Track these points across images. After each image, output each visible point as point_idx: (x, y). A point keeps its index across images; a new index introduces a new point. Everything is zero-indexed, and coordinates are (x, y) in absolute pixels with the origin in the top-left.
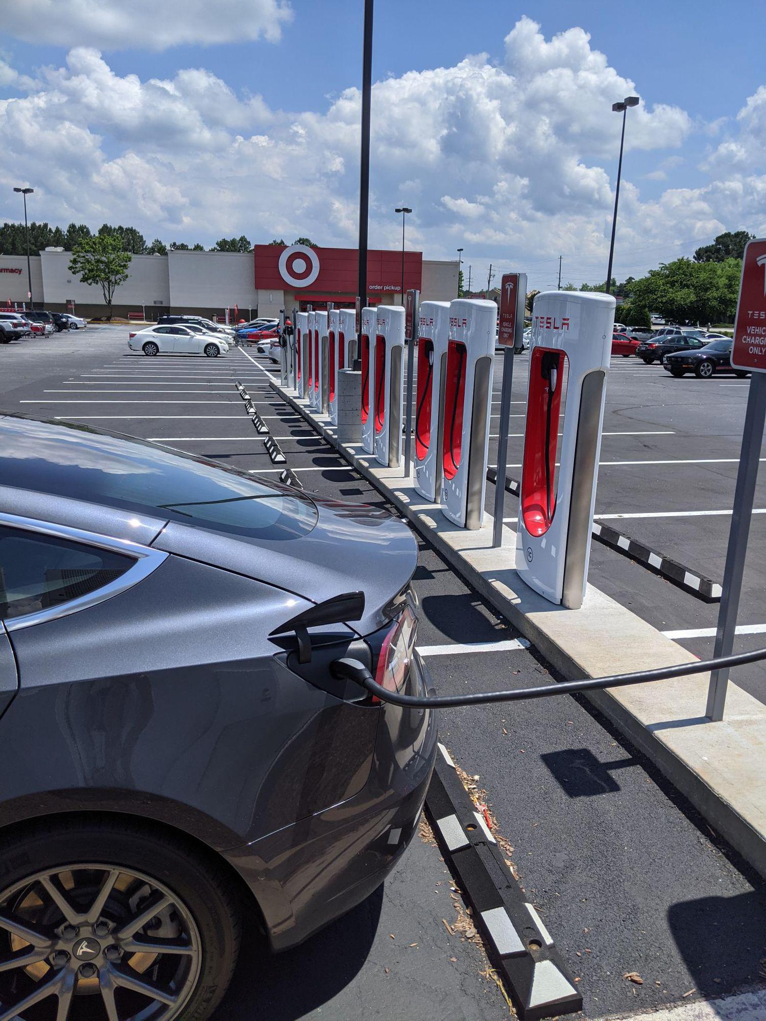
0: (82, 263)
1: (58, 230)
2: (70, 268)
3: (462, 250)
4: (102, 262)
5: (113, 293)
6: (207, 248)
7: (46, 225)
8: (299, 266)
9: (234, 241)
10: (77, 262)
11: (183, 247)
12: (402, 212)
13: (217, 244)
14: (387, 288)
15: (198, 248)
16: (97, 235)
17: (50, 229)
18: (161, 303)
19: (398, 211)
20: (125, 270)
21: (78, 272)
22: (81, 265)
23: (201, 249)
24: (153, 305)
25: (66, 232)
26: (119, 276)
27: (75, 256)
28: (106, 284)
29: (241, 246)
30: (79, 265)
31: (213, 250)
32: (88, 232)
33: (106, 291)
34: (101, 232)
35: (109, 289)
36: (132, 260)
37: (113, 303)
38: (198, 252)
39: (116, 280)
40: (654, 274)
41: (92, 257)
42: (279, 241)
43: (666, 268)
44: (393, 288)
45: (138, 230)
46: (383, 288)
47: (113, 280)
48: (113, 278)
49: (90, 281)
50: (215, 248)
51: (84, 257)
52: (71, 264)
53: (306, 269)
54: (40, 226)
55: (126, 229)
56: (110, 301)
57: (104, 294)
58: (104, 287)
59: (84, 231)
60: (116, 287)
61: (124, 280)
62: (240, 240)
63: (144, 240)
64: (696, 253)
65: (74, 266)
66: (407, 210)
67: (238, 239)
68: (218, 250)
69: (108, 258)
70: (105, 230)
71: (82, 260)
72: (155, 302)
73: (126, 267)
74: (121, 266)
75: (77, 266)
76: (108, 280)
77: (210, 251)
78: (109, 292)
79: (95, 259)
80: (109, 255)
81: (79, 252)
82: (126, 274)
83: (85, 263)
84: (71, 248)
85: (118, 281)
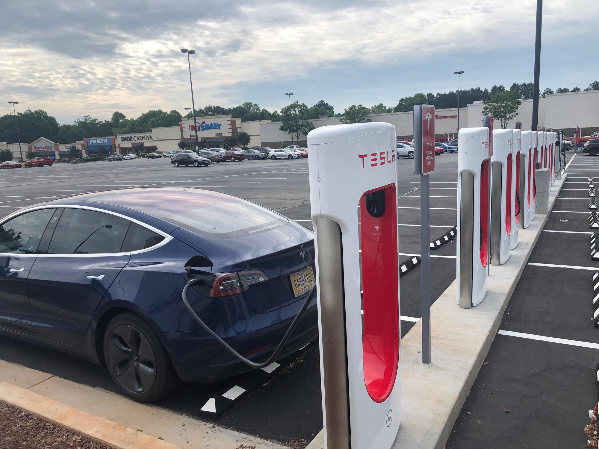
1: (486, 91)
2: (483, 112)
4: (503, 106)
5: (507, 124)
7: (479, 88)
10: (487, 108)
11: (566, 90)
15: (576, 90)
16: (509, 90)
17: (481, 90)
20: (516, 110)
21: (487, 114)
22: (489, 110)
23: (578, 90)
25: (490, 91)
26: (512, 114)
27: (486, 105)
28: (503, 119)
31: (587, 90)
32: (504, 89)
33: (503, 123)
34: (511, 88)
35: (505, 122)
39: (510, 117)
41: (496, 105)
47: (508, 117)
48: (508, 116)
50: (588, 88)
51: (491, 105)
52: (483, 110)
54: (476, 89)
57: (502, 126)
58: (502, 121)
59: (501, 89)
60: (510, 120)
61: (515, 116)
65: (485, 111)
68: (590, 89)
69: (506, 104)
70: (514, 87)
71: (490, 107)
73: (517, 108)
74: (514, 108)
75: (487, 111)
76: (505, 117)
77: (584, 90)
78: (505, 124)
79: (498, 106)
80: (507, 102)
81: (488, 102)
82: (516, 113)
83: (491, 108)
84: (487, 101)
85: (512, 117)
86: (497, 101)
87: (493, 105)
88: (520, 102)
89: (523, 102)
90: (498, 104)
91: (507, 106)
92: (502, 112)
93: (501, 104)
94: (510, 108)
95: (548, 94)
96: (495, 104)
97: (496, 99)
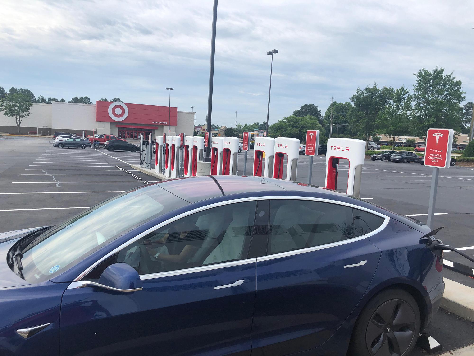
0: (5, 106)
3: (193, 107)
4: (17, 106)
5: (21, 121)
6: (67, 101)
8: (118, 111)
9: (81, 98)
10: (3, 105)
11: (55, 100)
12: (169, 90)
13: (72, 99)
14: (161, 123)
15: (63, 101)
18: (47, 126)
19: (167, 89)
20: (29, 110)
21: (3, 110)
22: (5, 107)
23: (64, 101)
24: (42, 127)
26: (25, 113)
28: (18, 117)
29: (85, 101)
30: (3, 107)
31: (70, 102)
33: (17, 120)
36: (33, 105)
37: (21, 126)
38: (63, 103)
39: (23, 115)
40: (281, 121)
42: (104, 99)
43: (286, 119)
44: (163, 123)
45: (31, 91)
46: (159, 123)
48: (22, 114)
49: (9, 115)
50: (71, 101)
51: (7, 103)
53: (122, 113)
55: (25, 90)
56: (20, 124)
57: (17, 122)
58: (16, 118)
60: (23, 118)
61: (28, 115)
62: (85, 98)
63: (34, 95)
64: (294, 112)
66: (172, 89)
67: (84, 97)
68: (73, 102)
69: (20, 104)
70: (13, 90)
71: (5, 104)
72: (43, 126)
73: (29, 109)
74: (27, 108)
75: (2, 107)
76: (19, 115)
77: (69, 102)
78: (19, 120)
79: (12, 104)
80: (21, 103)
81: (4, 101)
82: (29, 112)
83: (7, 106)
84: (3, 99)
85: (25, 115)
86: (12, 100)
87: (8, 103)
88: (32, 104)
89: (34, 105)
90: (13, 104)
91: (21, 106)
92: (17, 110)
93: (16, 103)
94: (24, 108)
95: (54, 101)
96: (10, 103)
97: (11, 98)
